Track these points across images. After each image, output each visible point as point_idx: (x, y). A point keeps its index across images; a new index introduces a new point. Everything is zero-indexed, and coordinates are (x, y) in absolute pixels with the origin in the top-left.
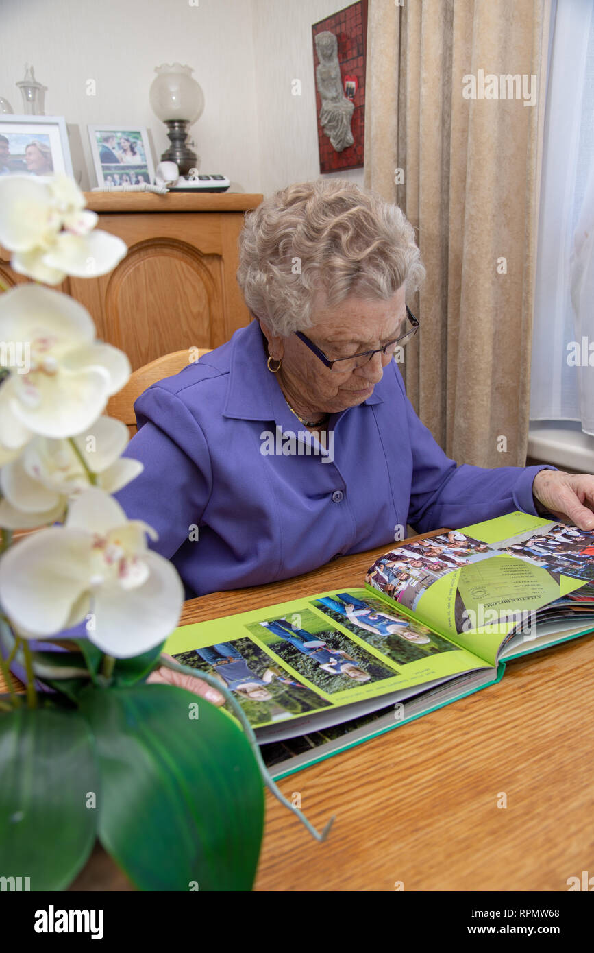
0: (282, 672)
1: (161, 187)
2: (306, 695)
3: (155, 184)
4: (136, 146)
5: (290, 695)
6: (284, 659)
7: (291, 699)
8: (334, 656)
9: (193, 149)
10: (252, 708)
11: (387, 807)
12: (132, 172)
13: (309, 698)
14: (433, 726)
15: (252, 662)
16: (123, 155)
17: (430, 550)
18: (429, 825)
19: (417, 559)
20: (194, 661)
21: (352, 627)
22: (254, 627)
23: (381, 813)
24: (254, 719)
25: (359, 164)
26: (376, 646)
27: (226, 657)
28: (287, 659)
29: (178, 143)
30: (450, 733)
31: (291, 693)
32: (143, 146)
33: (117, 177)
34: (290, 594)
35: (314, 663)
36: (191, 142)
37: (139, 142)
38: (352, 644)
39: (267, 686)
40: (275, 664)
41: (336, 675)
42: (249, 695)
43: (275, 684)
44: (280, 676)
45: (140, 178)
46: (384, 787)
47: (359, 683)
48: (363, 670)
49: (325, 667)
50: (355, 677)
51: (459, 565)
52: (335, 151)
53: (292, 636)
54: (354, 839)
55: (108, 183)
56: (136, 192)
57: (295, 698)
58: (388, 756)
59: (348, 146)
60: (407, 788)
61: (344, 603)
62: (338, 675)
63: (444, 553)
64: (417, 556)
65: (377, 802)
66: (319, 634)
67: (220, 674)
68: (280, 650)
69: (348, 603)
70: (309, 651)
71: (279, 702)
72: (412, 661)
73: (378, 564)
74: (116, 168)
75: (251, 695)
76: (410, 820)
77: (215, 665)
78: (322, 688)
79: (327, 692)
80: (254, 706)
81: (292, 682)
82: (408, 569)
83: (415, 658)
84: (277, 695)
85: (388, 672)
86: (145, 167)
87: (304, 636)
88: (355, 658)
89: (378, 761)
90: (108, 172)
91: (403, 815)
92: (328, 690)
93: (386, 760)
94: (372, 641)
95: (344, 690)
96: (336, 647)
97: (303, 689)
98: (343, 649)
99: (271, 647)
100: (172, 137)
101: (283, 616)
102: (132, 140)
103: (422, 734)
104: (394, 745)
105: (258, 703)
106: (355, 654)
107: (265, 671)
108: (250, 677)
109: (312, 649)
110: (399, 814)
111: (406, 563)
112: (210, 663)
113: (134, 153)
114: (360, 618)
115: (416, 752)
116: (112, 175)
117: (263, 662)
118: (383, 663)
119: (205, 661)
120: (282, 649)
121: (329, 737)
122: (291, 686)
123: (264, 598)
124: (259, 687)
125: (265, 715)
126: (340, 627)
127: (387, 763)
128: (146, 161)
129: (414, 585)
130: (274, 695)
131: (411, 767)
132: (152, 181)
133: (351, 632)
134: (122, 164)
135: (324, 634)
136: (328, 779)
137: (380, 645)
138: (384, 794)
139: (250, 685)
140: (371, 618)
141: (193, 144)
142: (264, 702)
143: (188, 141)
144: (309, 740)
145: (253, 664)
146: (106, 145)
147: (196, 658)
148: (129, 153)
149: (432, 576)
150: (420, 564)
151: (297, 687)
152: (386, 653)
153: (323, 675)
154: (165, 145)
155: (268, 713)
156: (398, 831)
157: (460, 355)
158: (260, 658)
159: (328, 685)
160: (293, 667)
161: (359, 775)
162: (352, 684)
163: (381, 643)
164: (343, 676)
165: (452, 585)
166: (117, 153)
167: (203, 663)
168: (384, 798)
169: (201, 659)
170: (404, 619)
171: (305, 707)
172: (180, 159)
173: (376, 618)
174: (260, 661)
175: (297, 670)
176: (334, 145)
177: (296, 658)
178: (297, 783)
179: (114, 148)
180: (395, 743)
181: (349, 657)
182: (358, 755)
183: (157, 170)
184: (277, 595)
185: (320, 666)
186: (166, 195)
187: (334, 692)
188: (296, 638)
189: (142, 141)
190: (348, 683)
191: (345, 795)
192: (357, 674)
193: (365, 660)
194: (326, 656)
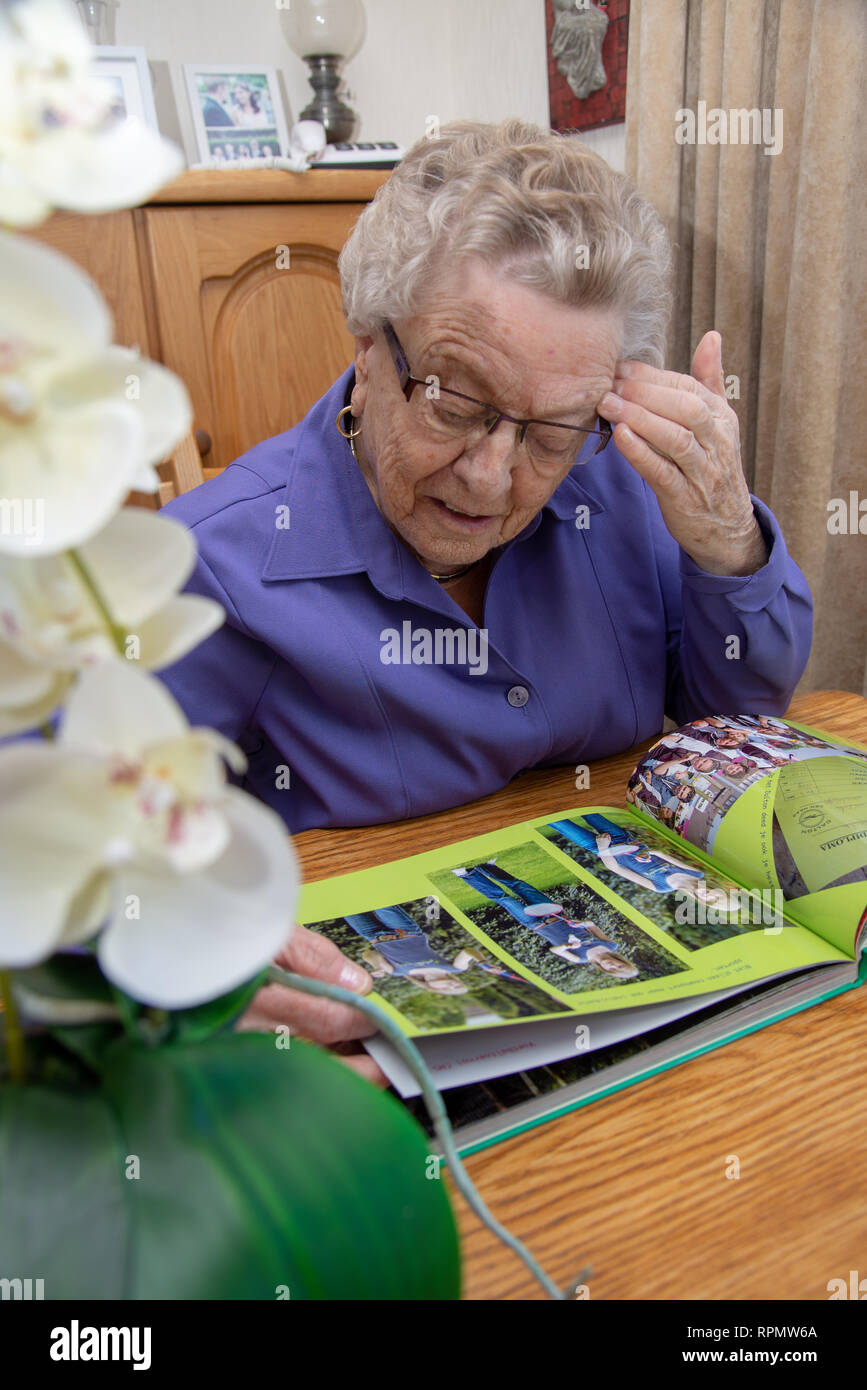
0: (485, 955)
1: (299, 163)
2: (526, 993)
3: (289, 156)
4: (260, 98)
5: (500, 991)
6: (491, 935)
7: (500, 995)
8: (576, 932)
9: (349, 103)
10: (434, 1004)
11: (676, 1216)
12: (254, 141)
13: (531, 998)
14: (750, 1063)
15: (436, 938)
16: (239, 114)
17: (727, 736)
18: (751, 1257)
19: (704, 753)
20: (340, 934)
21: (606, 876)
22: (441, 878)
23: (665, 1229)
24: (435, 1019)
25: (617, 117)
26: (648, 913)
27: (392, 930)
28: (496, 936)
29: (325, 94)
30: (781, 1078)
31: (501, 987)
32: (269, 98)
33: (230, 148)
34: (500, 817)
35: (541, 943)
36: (345, 91)
37: (264, 92)
38: (607, 910)
39: (460, 975)
40: (475, 943)
41: (580, 966)
42: (428, 985)
43: (475, 973)
44: (482, 961)
45: (267, 150)
46: (668, 1177)
47: (620, 981)
48: (625, 958)
49: (560, 951)
50: (612, 971)
51: (776, 763)
52: (576, 99)
53: (507, 895)
54: (617, 1278)
55: (216, 158)
56: (258, 170)
57: (508, 995)
58: (674, 1117)
59: (596, 88)
60: (710, 1179)
61: (595, 831)
62: (583, 965)
63: (751, 741)
64: (704, 747)
65: (659, 1204)
66: (551, 891)
67: (383, 954)
68: (484, 921)
69: (601, 832)
70: (534, 922)
71: (479, 998)
72: (711, 943)
73: (642, 770)
74: (229, 134)
75: (432, 984)
76: (719, 1243)
77: (373, 941)
78: (555, 984)
79: (563, 990)
80: (435, 1000)
81: (503, 972)
82: (691, 775)
83: (716, 936)
84: (477, 988)
85: (670, 964)
86: (273, 132)
87: (528, 895)
88: (612, 935)
89: (655, 1126)
90: (215, 140)
91: (703, 1235)
92: (565, 988)
93: (671, 1124)
94: (641, 903)
95: (593, 989)
96: (580, 914)
97: (521, 983)
98: (591, 920)
99: (470, 914)
100: (315, 83)
101: (491, 857)
102: (253, 88)
103: (731, 1077)
104: (683, 1096)
105: (444, 997)
106: (612, 928)
107: (459, 953)
108: (431, 961)
109: (538, 919)
110: (698, 1232)
111: (687, 764)
112: (367, 938)
113: (257, 110)
114: (621, 860)
115: (723, 1110)
116: (222, 146)
117: (455, 939)
118: (660, 946)
119: (358, 934)
120: (488, 919)
121: (563, 1077)
122: (502, 978)
123: (458, 823)
124: (447, 975)
125: (454, 1016)
126: (587, 877)
127: (671, 1131)
128: (274, 122)
129: (702, 810)
130: (472, 989)
131: (715, 1140)
132: (284, 151)
133: (606, 887)
134: (237, 128)
135: (560, 889)
136: (569, 1157)
137: (656, 910)
138: (666, 1192)
139: (430, 971)
140: (640, 860)
141: (349, 95)
142: (455, 997)
143: (342, 90)
144: (528, 1081)
145: (438, 942)
146: (213, 96)
147: (343, 929)
148: (249, 109)
149: (730, 788)
150: (709, 764)
151: (510, 980)
152: (665, 927)
153: (557, 964)
154: (304, 97)
155: (461, 1013)
156: (697, 1266)
157: (781, 426)
158: (449, 933)
159: (565, 980)
160: (505, 949)
161: (623, 1151)
162: (606, 981)
163: (657, 906)
164: (591, 968)
165: (765, 806)
166: (230, 110)
167: (355, 938)
168: (668, 1199)
169: (351, 931)
170: (695, 866)
171: (525, 1009)
172: (330, 120)
173: (649, 861)
174: (451, 938)
175: (513, 953)
176: (574, 88)
177: (511, 934)
178: (514, 1161)
179: (224, 102)
180: (685, 1092)
181: (602, 934)
182: (620, 1112)
183: (293, 135)
184: (479, 817)
185: (552, 950)
186: (307, 174)
187: (576, 992)
188: (513, 899)
189: (268, 89)
190: (600, 979)
191: (600, 1189)
192: (616, 965)
193: (629, 941)
194: (563, 931)
